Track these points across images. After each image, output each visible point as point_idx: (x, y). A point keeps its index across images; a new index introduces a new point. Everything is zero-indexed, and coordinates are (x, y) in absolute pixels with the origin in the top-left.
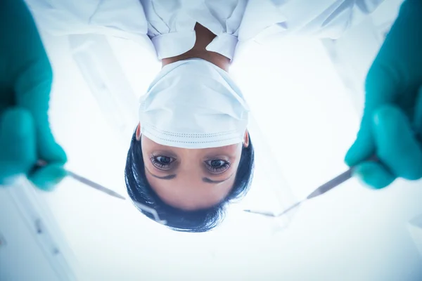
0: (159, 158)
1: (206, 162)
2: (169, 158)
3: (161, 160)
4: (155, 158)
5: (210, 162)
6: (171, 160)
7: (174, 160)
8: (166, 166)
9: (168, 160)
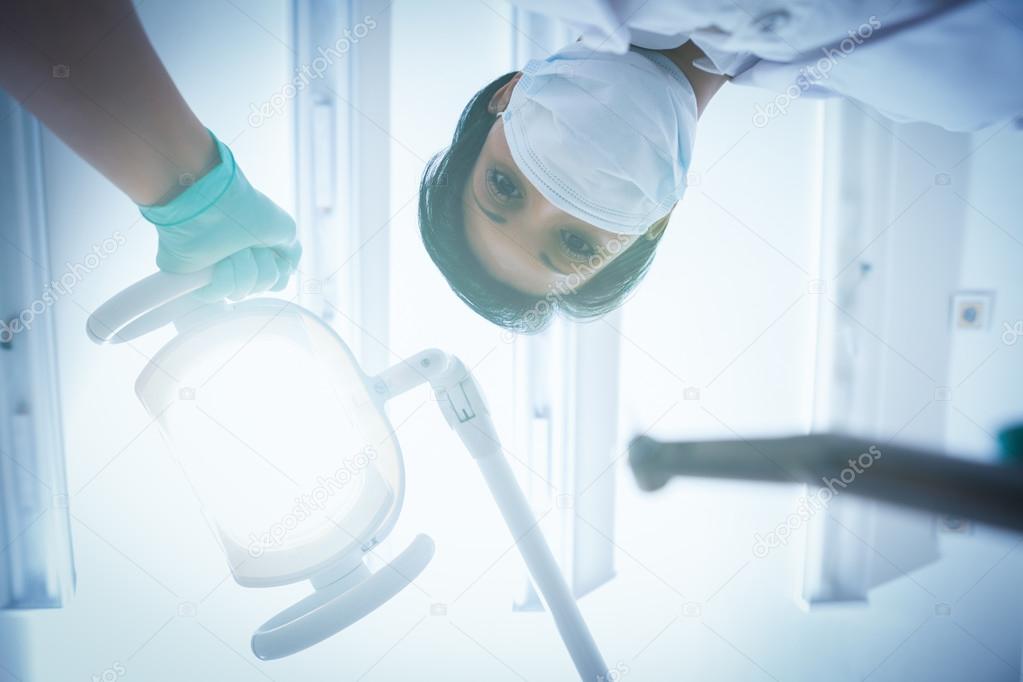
0: (500, 177)
1: (563, 232)
2: (514, 188)
3: (502, 181)
4: (496, 173)
5: (568, 236)
6: (516, 193)
7: (520, 196)
8: (504, 197)
9: (511, 187)
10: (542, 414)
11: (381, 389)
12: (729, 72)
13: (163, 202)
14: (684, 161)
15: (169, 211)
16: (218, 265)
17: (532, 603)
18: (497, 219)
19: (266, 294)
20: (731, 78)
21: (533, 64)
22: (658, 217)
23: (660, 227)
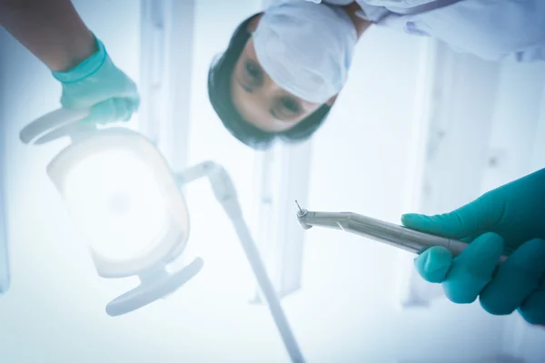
10: (267, 200)
11: (181, 179)
12: (374, 18)
13: (67, 70)
14: (347, 64)
15: (69, 76)
16: (95, 106)
17: (257, 300)
18: (249, 90)
19: (120, 124)
20: (376, 23)
21: (271, 8)
22: (332, 94)
23: (333, 100)
